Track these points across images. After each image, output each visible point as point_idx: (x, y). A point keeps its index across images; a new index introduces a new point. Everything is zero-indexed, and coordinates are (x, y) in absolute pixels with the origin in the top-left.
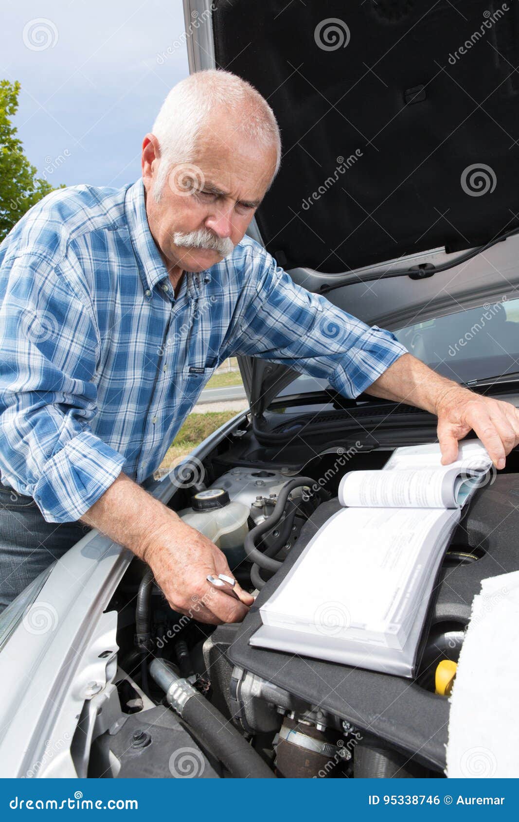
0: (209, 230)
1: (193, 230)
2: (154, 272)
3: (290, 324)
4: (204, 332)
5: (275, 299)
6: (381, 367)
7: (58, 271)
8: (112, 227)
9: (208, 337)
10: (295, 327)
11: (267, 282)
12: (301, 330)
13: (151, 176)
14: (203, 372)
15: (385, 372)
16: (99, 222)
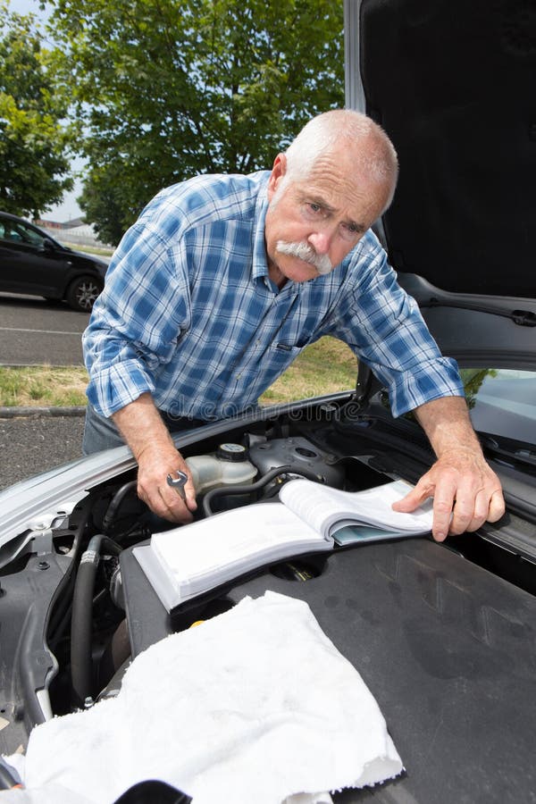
0: (310, 244)
1: (295, 241)
2: (258, 268)
3: (370, 328)
4: (301, 314)
5: (367, 301)
6: (420, 400)
7: (169, 252)
8: (238, 217)
9: (304, 320)
10: (373, 334)
11: (365, 284)
12: (377, 337)
13: (274, 190)
14: (290, 350)
15: (421, 406)
16: (224, 214)
